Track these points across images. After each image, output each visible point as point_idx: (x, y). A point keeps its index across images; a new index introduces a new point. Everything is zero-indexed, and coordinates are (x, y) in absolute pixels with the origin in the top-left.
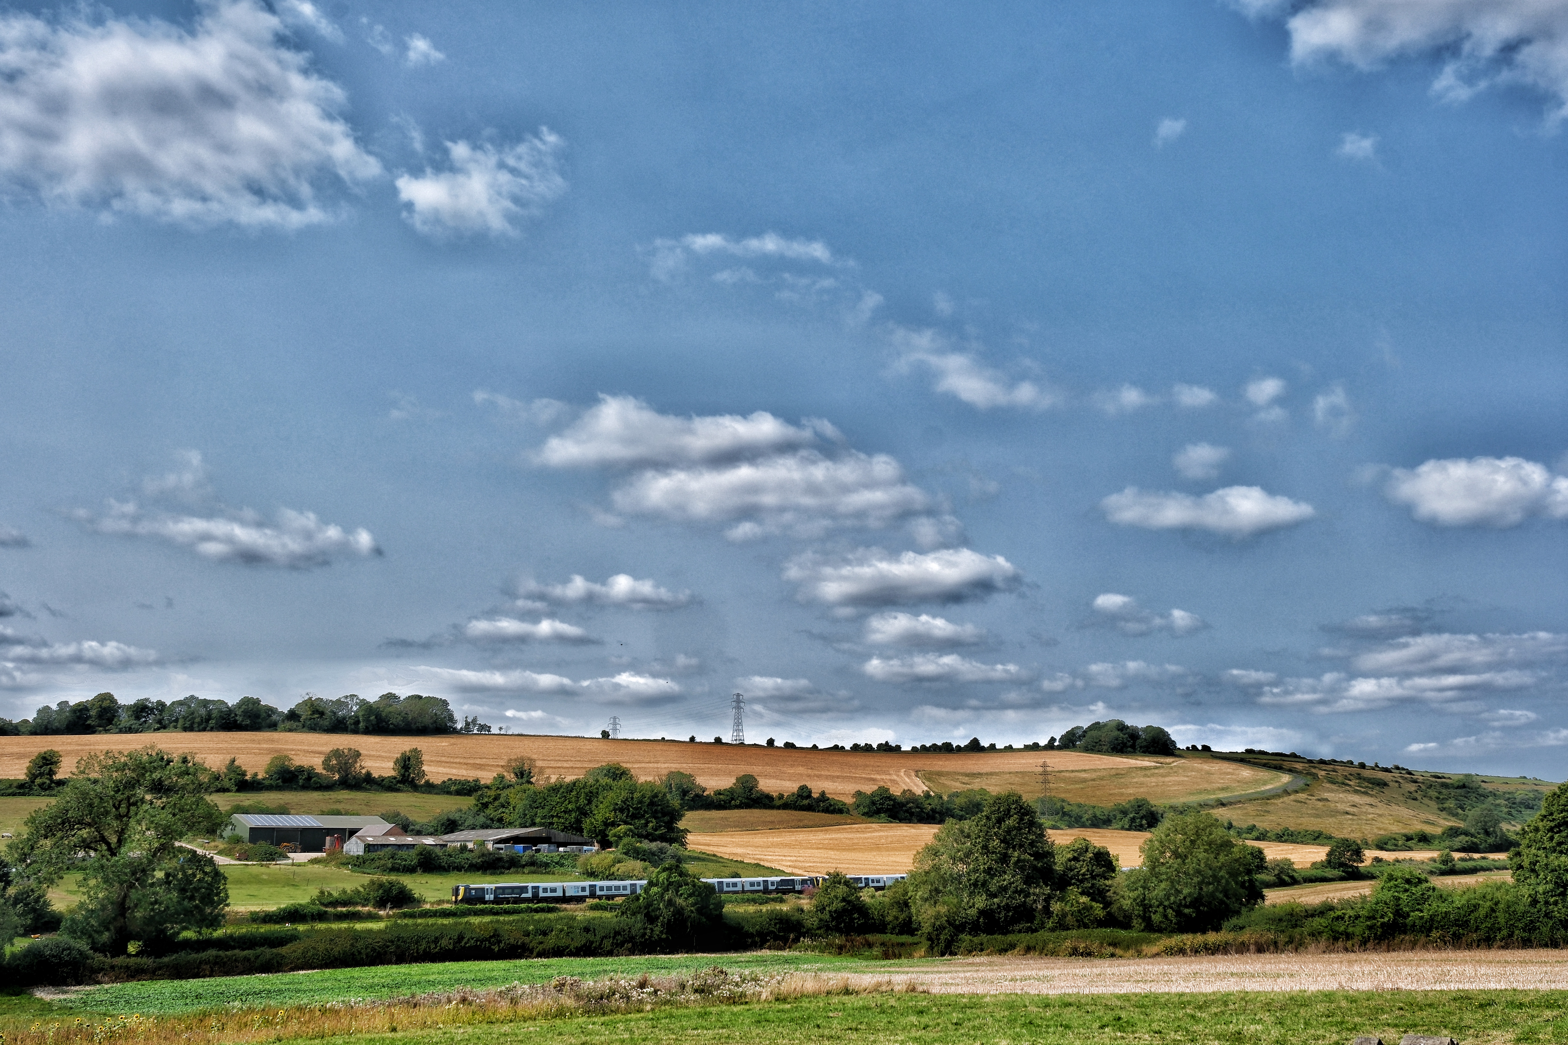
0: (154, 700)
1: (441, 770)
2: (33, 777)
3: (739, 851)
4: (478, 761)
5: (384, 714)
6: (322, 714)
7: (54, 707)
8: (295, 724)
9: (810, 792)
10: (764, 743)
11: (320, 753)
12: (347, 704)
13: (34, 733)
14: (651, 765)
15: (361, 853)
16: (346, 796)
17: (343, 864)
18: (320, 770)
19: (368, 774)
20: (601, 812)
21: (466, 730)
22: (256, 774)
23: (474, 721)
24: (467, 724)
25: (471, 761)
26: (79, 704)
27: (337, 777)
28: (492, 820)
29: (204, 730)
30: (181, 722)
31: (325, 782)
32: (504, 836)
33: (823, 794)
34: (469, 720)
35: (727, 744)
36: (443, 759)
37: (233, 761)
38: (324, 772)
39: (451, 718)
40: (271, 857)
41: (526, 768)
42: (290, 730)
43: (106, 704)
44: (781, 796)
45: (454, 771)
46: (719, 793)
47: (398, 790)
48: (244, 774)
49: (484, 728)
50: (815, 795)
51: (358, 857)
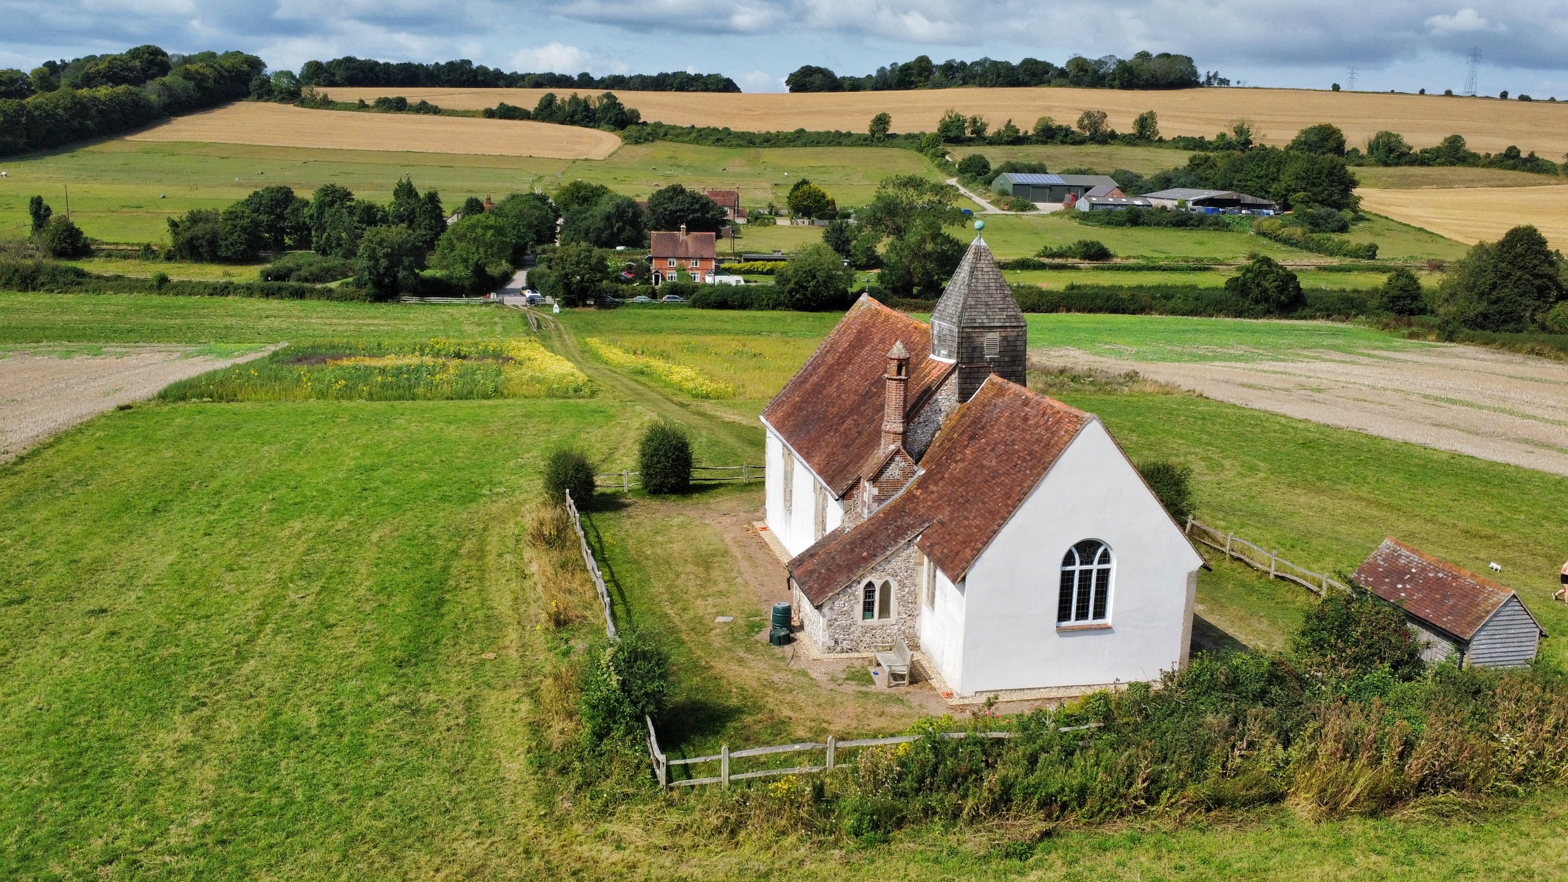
0: (958, 60)
1: (1177, 125)
2: (873, 133)
3: (1414, 212)
4: (1211, 116)
5: (1136, 72)
6: (1086, 71)
7: (888, 68)
8: (1064, 81)
9: (1519, 152)
10: (1498, 96)
11: (1080, 110)
12: (1106, 63)
13: (876, 89)
14: (1370, 120)
15: (1087, 210)
16: (1094, 150)
17: (1073, 217)
18: (1075, 128)
19: (1113, 132)
20: (1286, 180)
21: (1209, 82)
22: (1026, 132)
23: (1215, 76)
24: (1209, 78)
25: (1205, 116)
26: (906, 65)
27: (1088, 134)
28: (1201, 179)
29: (994, 86)
30: (978, 78)
31: (1078, 139)
32: (1202, 197)
33: (1532, 155)
34: (1211, 75)
35: (1457, 96)
36: (1181, 114)
37: (1010, 121)
38: (1078, 130)
39: (1195, 73)
40: (1025, 208)
41: (1246, 127)
42: (1060, 86)
43: (923, 64)
44: (1488, 155)
45: (1188, 127)
46: (1425, 151)
47: (1135, 145)
48: (1017, 131)
49: (1224, 82)
50: (1524, 155)
51: (1084, 213)
